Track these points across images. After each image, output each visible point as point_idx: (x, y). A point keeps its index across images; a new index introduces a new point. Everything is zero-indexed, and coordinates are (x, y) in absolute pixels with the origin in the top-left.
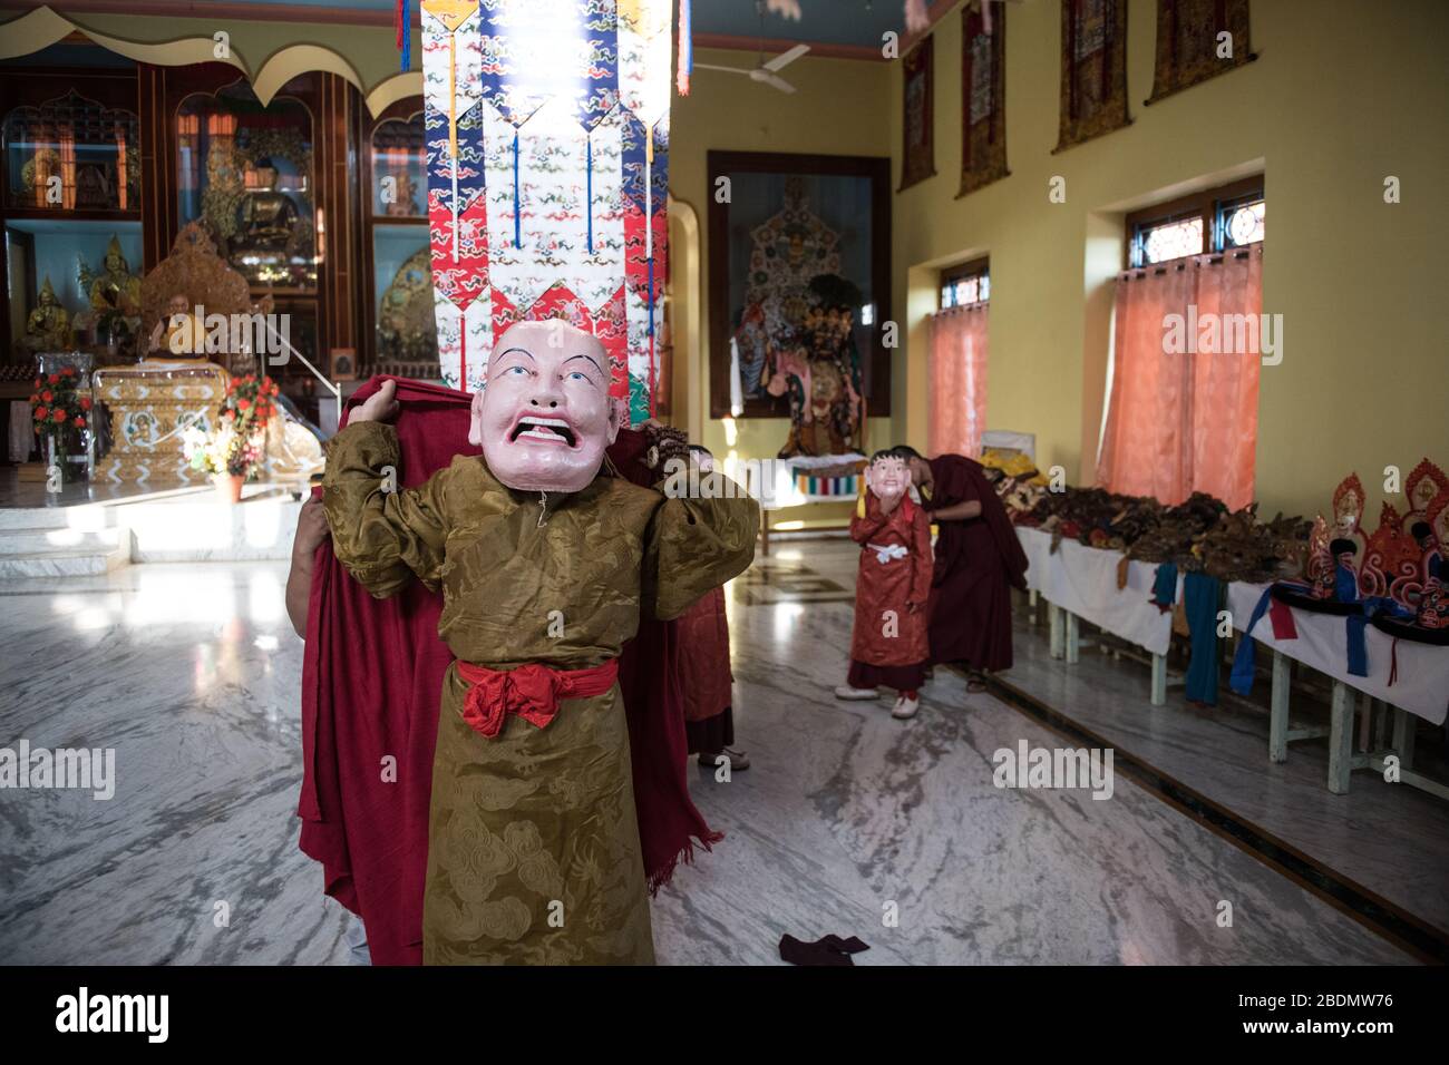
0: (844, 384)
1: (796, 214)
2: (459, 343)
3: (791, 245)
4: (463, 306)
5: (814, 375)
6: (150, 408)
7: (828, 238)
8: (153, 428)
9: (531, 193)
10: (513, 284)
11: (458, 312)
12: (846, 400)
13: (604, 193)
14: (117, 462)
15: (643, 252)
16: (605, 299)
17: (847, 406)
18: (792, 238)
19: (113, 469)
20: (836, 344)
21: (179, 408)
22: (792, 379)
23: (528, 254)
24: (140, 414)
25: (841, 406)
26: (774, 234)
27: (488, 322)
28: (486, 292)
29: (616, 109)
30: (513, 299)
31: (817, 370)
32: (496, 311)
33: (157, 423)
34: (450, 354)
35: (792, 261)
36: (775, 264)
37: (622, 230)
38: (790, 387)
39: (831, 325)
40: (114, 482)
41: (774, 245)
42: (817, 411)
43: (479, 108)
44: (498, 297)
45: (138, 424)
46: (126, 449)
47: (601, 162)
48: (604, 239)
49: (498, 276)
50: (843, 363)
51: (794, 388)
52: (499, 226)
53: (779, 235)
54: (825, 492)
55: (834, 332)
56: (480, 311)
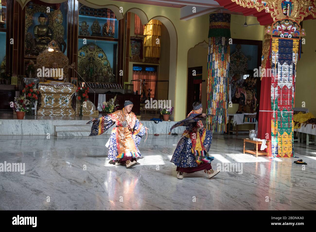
0: (253, 96)
1: (238, 53)
2: (274, 92)
3: (237, 61)
4: (275, 88)
5: (247, 93)
6: (53, 95)
7: (245, 59)
8: (53, 100)
9: (283, 74)
10: (280, 85)
11: (274, 88)
12: (254, 100)
13: (291, 74)
14: (43, 110)
15: (294, 81)
16: (290, 87)
17: (254, 101)
18: (237, 59)
19: (42, 112)
20: (253, 86)
21: (61, 95)
22: (242, 94)
23: (282, 81)
24: (49, 96)
25: (253, 101)
26: (233, 58)
27: (277, 90)
28: (277, 86)
29: (292, 63)
30: (280, 87)
31: (248, 92)
32: (278, 88)
33: (54, 99)
34: (273, 94)
35: (237, 65)
36: (233, 65)
37: (292, 78)
38: (241, 96)
39: (252, 82)
40: (43, 115)
41: (233, 61)
42: (248, 102)
43: (278, 63)
44: (278, 87)
45: (49, 99)
46: (45, 106)
47: (291, 70)
48: (291, 80)
49: (279, 84)
50: (253, 90)
51: (242, 96)
52: (279, 78)
53: (234, 58)
54: (251, 121)
55: (253, 83)
56: (276, 89)
